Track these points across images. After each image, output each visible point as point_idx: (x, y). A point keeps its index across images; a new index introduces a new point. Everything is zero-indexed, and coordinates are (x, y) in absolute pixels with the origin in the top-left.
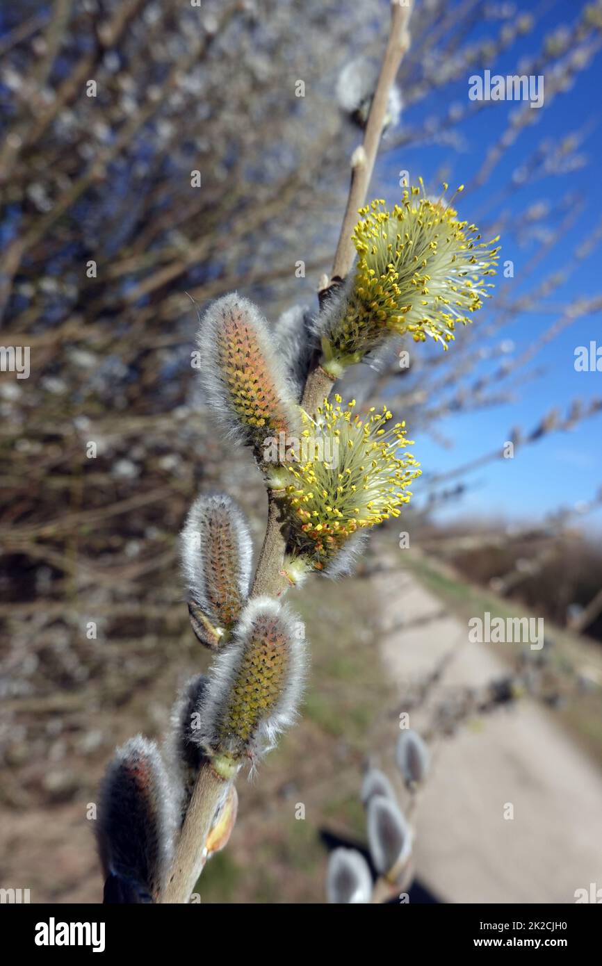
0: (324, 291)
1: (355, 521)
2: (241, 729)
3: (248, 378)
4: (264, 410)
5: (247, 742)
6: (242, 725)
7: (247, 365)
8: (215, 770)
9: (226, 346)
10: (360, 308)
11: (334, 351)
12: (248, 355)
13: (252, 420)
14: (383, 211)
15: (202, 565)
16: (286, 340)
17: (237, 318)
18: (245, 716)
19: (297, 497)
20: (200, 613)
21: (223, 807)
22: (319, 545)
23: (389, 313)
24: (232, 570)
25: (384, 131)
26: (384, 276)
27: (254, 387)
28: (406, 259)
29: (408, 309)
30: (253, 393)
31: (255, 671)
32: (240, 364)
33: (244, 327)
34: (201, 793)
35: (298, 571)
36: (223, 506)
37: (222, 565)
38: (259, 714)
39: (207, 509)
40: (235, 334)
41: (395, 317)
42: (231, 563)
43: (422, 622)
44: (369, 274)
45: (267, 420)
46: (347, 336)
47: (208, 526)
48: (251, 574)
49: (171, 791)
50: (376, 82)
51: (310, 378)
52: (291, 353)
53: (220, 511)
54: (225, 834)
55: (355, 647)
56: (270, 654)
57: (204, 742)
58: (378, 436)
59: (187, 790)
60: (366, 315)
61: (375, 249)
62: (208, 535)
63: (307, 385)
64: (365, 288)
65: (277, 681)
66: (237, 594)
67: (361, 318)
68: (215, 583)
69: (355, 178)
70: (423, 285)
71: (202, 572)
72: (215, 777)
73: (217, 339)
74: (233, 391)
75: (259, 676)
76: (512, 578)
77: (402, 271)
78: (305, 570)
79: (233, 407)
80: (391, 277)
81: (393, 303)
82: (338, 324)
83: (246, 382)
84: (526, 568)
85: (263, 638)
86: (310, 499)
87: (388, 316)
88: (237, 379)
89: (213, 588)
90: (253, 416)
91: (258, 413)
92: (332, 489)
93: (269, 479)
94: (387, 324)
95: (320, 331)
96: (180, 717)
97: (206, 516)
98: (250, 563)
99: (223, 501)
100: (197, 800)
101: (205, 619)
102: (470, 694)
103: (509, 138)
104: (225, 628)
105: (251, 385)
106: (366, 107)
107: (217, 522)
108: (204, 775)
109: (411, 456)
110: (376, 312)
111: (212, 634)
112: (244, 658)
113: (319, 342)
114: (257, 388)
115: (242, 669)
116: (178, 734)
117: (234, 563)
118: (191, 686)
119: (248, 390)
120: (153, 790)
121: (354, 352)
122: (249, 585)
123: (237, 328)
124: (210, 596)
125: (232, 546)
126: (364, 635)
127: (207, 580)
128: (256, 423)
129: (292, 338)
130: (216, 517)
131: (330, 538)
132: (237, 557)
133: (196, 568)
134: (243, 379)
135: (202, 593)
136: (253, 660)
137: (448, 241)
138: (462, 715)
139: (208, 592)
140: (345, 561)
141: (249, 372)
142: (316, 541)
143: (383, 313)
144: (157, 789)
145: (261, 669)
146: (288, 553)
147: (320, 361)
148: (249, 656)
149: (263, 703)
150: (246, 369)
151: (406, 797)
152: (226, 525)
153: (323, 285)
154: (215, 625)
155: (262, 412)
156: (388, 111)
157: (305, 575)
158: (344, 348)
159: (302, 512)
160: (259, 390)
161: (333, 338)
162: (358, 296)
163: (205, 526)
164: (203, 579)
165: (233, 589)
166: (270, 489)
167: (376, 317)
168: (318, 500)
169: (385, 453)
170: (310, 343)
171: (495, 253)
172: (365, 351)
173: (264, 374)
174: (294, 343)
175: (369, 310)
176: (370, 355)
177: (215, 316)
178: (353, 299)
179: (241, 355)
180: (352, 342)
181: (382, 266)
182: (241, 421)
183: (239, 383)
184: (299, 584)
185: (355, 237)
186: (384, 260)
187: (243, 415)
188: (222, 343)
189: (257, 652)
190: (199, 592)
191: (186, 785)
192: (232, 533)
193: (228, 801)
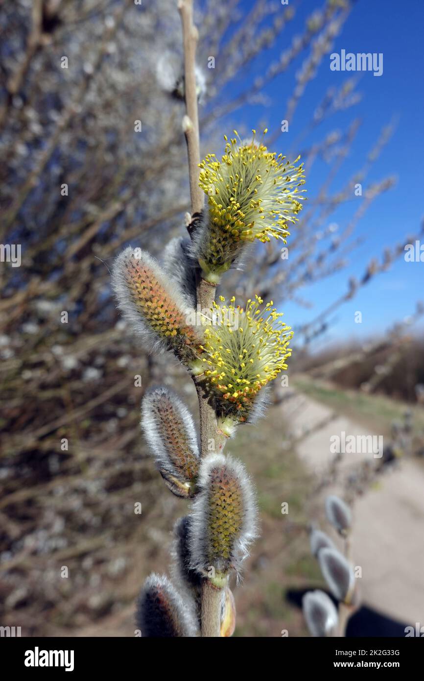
0: (190, 225)
1: (259, 382)
2: (222, 553)
3: (156, 306)
4: (173, 324)
5: (229, 560)
6: (223, 549)
7: (153, 296)
8: (212, 584)
9: (134, 287)
10: (218, 232)
11: (209, 267)
12: (151, 289)
13: (168, 333)
14: (215, 161)
15: (161, 442)
16: (174, 265)
17: (136, 265)
18: (223, 542)
19: (214, 376)
20: (170, 476)
21: (225, 605)
22: (238, 406)
23: (240, 230)
24: (183, 439)
25: (198, 98)
26: (229, 207)
27: (163, 310)
28: (241, 189)
29: (253, 224)
30: (162, 315)
31: (220, 509)
32: (148, 296)
33: (143, 270)
34: (207, 602)
35: (229, 427)
36: (163, 395)
37: (175, 438)
38: (232, 538)
39: (154, 401)
40: (138, 277)
41: (245, 231)
42: (181, 435)
43: (321, 426)
44: (218, 208)
45: (178, 330)
46: (215, 254)
47: (158, 413)
48: (197, 437)
49: (186, 607)
50: (183, 66)
51: (198, 289)
52: (180, 274)
53: (163, 399)
54: (231, 623)
55: (281, 455)
56: (228, 494)
57: (200, 569)
58: (256, 316)
59: (197, 601)
60: (224, 236)
61: (218, 190)
62: (160, 419)
63: (197, 294)
64: (219, 217)
65: (237, 512)
66: (192, 456)
67: (221, 239)
68: (174, 452)
69: (188, 139)
70: (258, 206)
71: (163, 447)
72: (213, 589)
73: (127, 284)
74: (149, 317)
75: (225, 512)
76: (375, 380)
77: (241, 199)
78: (234, 425)
79: (152, 328)
80: (235, 206)
81: (241, 223)
82: (207, 248)
83: (156, 308)
84: (382, 370)
85: (219, 485)
86: (223, 377)
87: (240, 232)
88: (149, 308)
89: (174, 457)
90: (167, 330)
91: (170, 327)
92: (236, 363)
93: (191, 369)
94: (241, 238)
95: (196, 256)
96: (178, 552)
97: (154, 406)
98: (194, 430)
99: (163, 392)
100: (206, 608)
101: (175, 479)
102: (366, 465)
103: (299, 91)
104: (190, 482)
105: (160, 310)
106: (181, 86)
107: (163, 408)
108: (206, 590)
109: (283, 324)
110: (231, 232)
111: (183, 488)
112: (210, 503)
113: (197, 263)
114: (165, 311)
115: (211, 511)
116: (179, 564)
117: (183, 433)
118: (178, 527)
119: (158, 314)
120: (174, 610)
121: (224, 263)
122: (198, 447)
123: (138, 272)
124: (173, 463)
125: (179, 422)
126: (285, 445)
127: (168, 451)
128: (171, 335)
129: (177, 263)
130: (161, 405)
131: (244, 399)
132: (184, 429)
133: (158, 445)
134: (153, 307)
135: (167, 462)
136: (217, 502)
137: (267, 171)
138: (365, 479)
139: (171, 460)
140: (258, 411)
141: (156, 301)
142: (236, 403)
143: (235, 231)
144: (176, 609)
145: (225, 507)
146: (219, 416)
147: (202, 276)
148: (213, 500)
149: (232, 529)
150: (153, 299)
151: (342, 541)
152: (170, 408)
153: (189, 221)
154: (183, 481)
155: (173, 326)
156: (197, 84)
157: (234, 428)
158: (216, 262)
159: (220, 387)
160: (166, 311)
161: (206, 258)
162: (215, 224)
163: (155, 413)
164: (165, 452)
165: (188, 453)
166: (193, 376)
167: (232, 236)
168: (229, 374)
169: (266, 329)
170: (192, 265)
171: (302, 169)
172: (230, 261)
173: (166, 299)
174: (180, 267)
175: (225, 232)
176: (235, 262)
177: (120, 268)
178: (212, 227)
179: (147, 290)
180: (220, 258)
181: (226, 199)
182: (160, 337)
183: (151, 311)
184: (232, 436)
185: (201, 184)
186: (226, 194)
187: (160, 332)
188: (131, 286)
189: (218, 495)
190: (165, 462)
191: (195, 598)
192: (176, 413)
193: (227, 600)
